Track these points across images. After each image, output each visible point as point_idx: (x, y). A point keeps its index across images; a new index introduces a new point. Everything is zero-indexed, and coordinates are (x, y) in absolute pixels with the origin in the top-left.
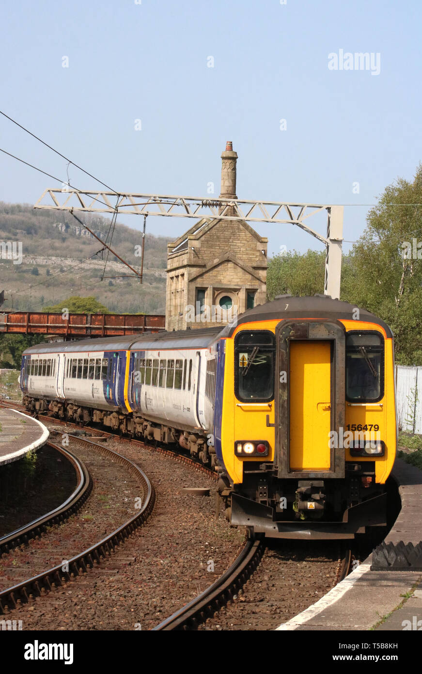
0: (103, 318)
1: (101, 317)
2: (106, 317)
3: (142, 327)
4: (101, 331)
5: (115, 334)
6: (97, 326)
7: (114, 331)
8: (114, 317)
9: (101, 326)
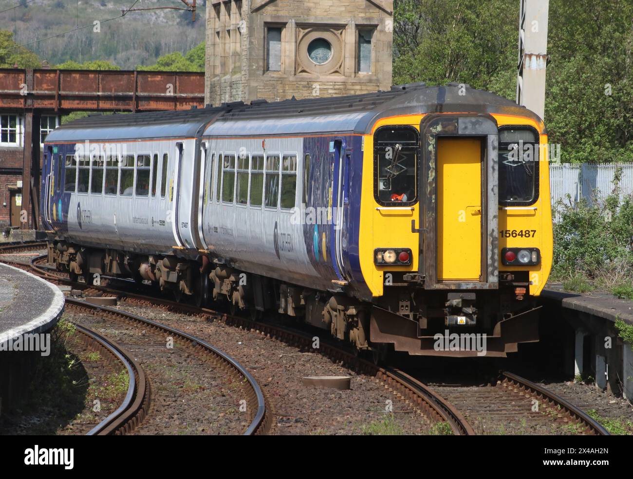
0: (57, 77)
1: (52, 75)
2: (62, 75)
3: (131, 94)
4: (52, 101)
5: (80, 106)
6: (47, 92)
7: (78, 102)
8: (77, 76)
9: (54, 92)
